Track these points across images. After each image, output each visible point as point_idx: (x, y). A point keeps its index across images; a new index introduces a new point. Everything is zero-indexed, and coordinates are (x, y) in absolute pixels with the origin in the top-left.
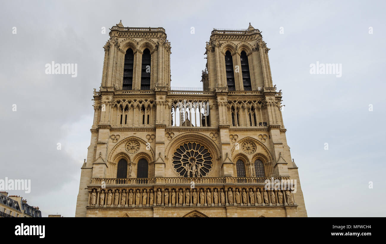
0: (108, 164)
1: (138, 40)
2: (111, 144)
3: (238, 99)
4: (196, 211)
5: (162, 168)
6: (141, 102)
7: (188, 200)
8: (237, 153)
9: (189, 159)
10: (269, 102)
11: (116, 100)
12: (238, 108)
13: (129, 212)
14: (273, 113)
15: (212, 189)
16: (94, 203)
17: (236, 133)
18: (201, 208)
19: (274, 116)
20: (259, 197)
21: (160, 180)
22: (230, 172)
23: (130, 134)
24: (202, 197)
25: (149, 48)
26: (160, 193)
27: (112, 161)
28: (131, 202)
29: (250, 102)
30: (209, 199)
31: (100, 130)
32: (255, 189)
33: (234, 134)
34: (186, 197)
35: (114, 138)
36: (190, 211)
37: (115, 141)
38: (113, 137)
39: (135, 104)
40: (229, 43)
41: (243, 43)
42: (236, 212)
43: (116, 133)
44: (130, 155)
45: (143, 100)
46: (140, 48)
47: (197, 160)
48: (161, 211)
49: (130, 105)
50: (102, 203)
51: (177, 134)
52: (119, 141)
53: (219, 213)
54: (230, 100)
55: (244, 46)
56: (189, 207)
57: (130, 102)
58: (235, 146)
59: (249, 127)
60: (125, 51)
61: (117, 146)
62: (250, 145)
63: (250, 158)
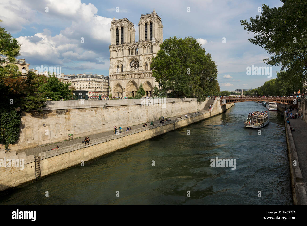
0: (114, 68)
1: (118, 25)
2: (114, 63)
3: (146, 44)
5: (125, 69)
6: (120, 49)
8: (145, 62)
9: (133, 65)
10: (154, 45)
12: (146, 47)
15: (136, 74)
16: (111, 79)
17: (145, 56)
20: (147, 76)
21: (124, 72)
22: (141, 69)
23: (118, 59)
24: (134, 76)
25: (122, 27)
26: (124, 76)
29: (149, 45)
30: (135, 77)
31: (111, 59)
32: (146, 73)
35: (115, 61)
39: (119, 49)
40: (146, 21)
41: (150, 20)
43: (115, 59)
44: (119, 65)
45: (121, 48)
46: (120, 28)
47: (135, 65)
48: (124, 80)
49: (118, 50)
50: (113, 79)
51: (129, 58)
53: (137, 80)
54: (144, 44)
55: (151, 21)
56: (130, 79)
57: (117, 49)
58: (144, 60)
59: (148, 54)
60: (116, 29)
61: (116, 63)
62: (148, 59)
63: (148, 63)
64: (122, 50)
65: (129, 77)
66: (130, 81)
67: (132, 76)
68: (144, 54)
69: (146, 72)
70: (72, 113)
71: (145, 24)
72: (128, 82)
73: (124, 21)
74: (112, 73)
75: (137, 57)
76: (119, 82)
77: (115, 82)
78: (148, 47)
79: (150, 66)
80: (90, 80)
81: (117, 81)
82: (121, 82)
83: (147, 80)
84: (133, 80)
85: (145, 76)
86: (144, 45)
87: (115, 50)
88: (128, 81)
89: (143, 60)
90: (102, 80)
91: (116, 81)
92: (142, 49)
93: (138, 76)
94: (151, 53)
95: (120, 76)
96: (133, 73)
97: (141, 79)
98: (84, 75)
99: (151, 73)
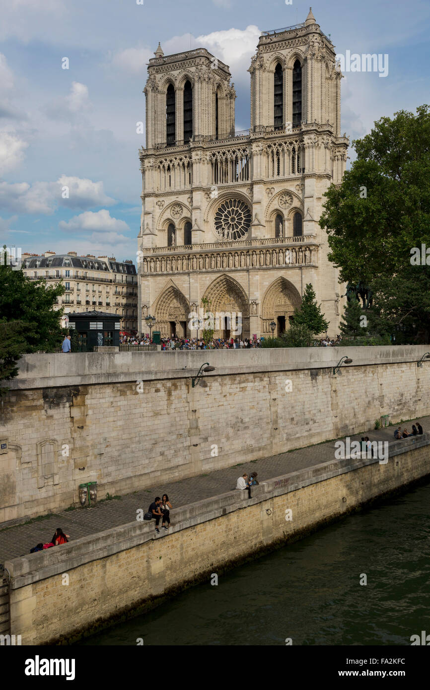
0: (156, 232)
1: (175, 73)
2: (158, 211)
3: (277, 141)
4: (224, 274)
5: (197, 235)
6: (181, 160)
7: (219, 265)
8: (273, 209)
9: (229, 219)
10: (308, 143)
11: (158, 161)
12: (278, 153)
13: (173, 277)
14: (311, 157)
15: (239, 252)
16: (146, 271)
17: (272, 186)
18: (229, 271)
19: (311, 160)
20: (281, 259)
21: (196, 247)
22: (257, 234)
23: (173, 199)
24: (231, 262)
25: (189, 80)
26: (195, 260)
27: (161, 228)
28: (174, 269)
29: (291, 143)
30: (237, 264)
31: (146, 199)
32: (277, 251)
33: (270, 186)
34: (217, 263)
36: (219, 275)
37: (161, 207)
38: (159, 203)
39: (176, 162)
40: (277, 54)
41: (294, 51)
42: (257, 275)
43: (161, 199)
44: (174, 220)
45: (183, 157)
46: (180, 85)
47: (237, 219)
48: (196, 276)
49: (171, 165)
50: (153, 270)
52: (164, 206)
53: (244, 275)
54: (269, 143)
55: (296, 55)
56: (219, 272)
57: (171, 161)
58: (271, 201)
59: (286, 176)
60: (166, 90)
61: (163, 213)
62: (287, 198)
63: (286, 213)
64: (186, 164)
65: (213, 263)
66: (218, 280)
67: (225, 259)
68: (271, 178)
69: (279, 244)
70: (93, 399)
71: (276, 68)
72: (208, 283)
73: (197, 60)
74: (150, 249)
75: (244, 191)
76: (176, 283)
77: (162, 283)
78: (286, 151)
79: (292, 221)
80: (68, 275)
81: (169, 278)
82: (183, 283)
83: (281, 273)
84: (230, 275)
85: (275, 260)
86: (269, 146)
87: (161, 166)
88: (209, 279)
89: (265, 202)
90: (110, 276)
91: (164, 278)
92: (264, 159)
93: (245, 260)
94: (297, 175)
95: (180, 262)
96: (229, 247)
97: (261, 273)
98: (47, 255)
99: (297, 249)
